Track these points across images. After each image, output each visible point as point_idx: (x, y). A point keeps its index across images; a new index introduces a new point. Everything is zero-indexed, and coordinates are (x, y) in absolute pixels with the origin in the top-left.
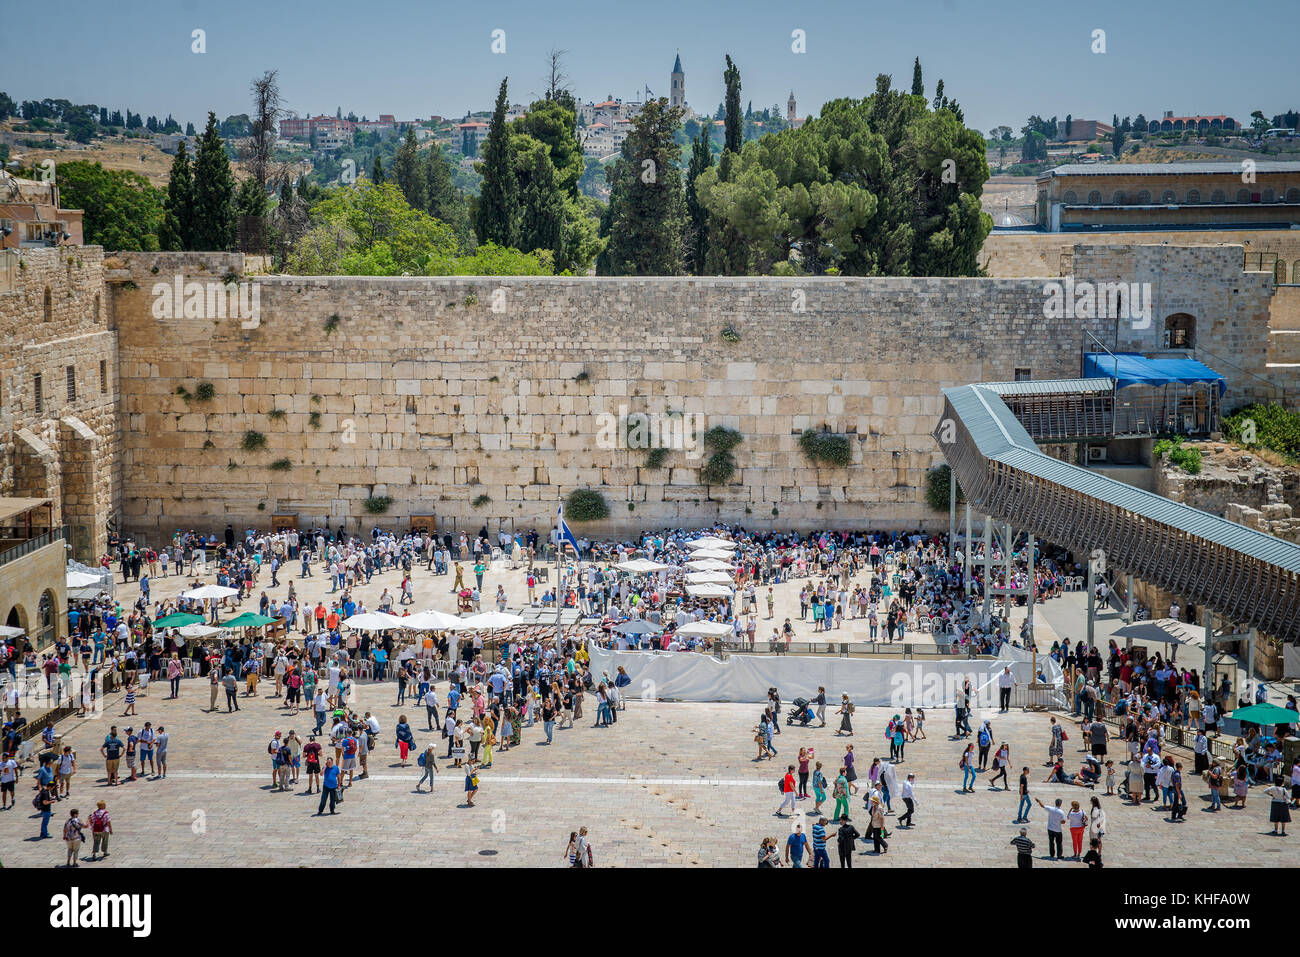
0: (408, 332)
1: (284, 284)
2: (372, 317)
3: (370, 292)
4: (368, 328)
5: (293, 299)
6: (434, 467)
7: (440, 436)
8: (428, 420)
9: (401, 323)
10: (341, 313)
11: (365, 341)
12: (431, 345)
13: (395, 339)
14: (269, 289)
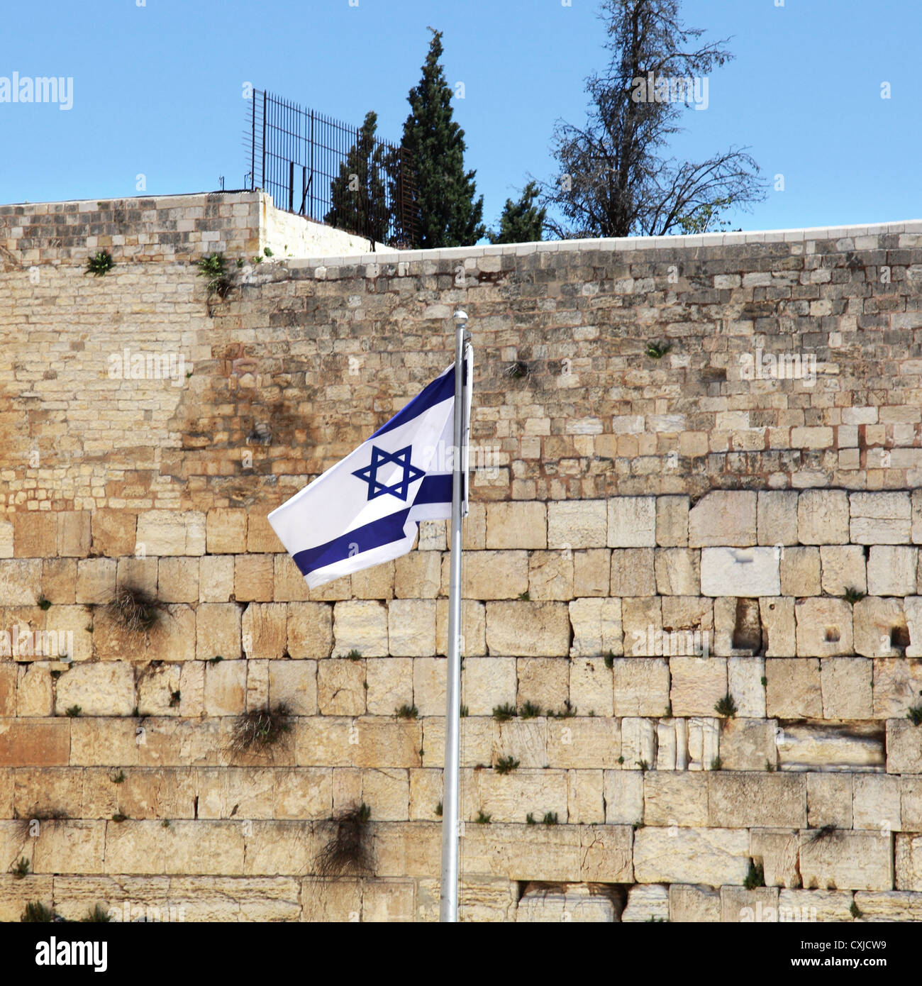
0: (741, 401)
1: (372, 273)
2: (630, 361)
3: (627, 285)
4: (615, 394)
5: (399, 315)
6: (828, 832)
7: (845, 731)
8: (803, 677)
9: (721, 375)
10: (539, 351)
11: (608, 431)
12: (816, 438)
13: (700, 423)
14: (330, 291)
